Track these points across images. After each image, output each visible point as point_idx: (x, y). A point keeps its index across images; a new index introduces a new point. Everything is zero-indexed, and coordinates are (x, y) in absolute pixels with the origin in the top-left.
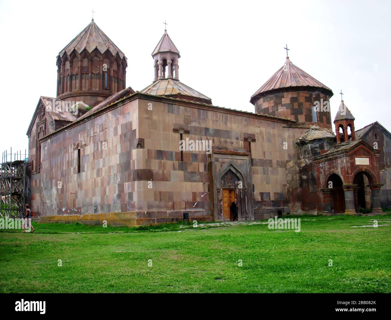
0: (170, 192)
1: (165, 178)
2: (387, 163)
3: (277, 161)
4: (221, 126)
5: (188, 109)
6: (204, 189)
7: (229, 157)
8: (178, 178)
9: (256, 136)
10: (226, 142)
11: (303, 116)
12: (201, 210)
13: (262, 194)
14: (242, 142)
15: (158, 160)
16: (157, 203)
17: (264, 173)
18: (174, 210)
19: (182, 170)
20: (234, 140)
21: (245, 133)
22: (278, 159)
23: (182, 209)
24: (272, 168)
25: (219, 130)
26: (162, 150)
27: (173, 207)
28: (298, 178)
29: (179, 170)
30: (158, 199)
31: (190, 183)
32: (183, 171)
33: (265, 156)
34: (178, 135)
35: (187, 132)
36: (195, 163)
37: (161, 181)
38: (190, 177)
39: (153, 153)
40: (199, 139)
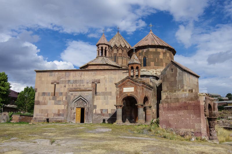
0: (47, 109)
1: (45, 104)
2: (178, 88)
4: (78, 78)
5: (60, 73)
6: (65, 108)
7: (79, 92)
8: (51, 103)
9: (101, 80)
10: (80, 85)
12: (62, 117)
15: (42, 97)
16: (40, 114)
17: (105, 99)
19: (54, 100)
21: (93, 80)
23: (52, 116)
24: (111, 96)
25: (76, 80)
26: (45, 92)
27: (47, 116)
29: (52, 100)
30: (41, 112)
31: (57, 106)
32: (54, 101)
33: (106, 90)
34: (53, 85)
35: (58, 83)
36: (61, 97)
37: (43, 105)
38: (58, 103)
39: (41, 93)
40: (64, 85)
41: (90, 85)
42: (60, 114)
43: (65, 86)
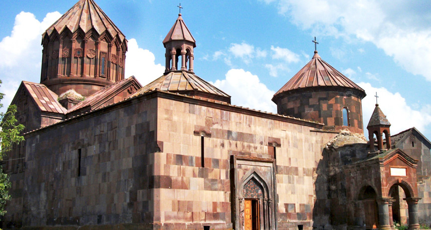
0: (189, 202)
1: (184, 186)
2: (424, 173)
3: (304, 169)
4: (245, 130)
5: (211, 109)
6: (225, 198)
7: (253, 163)
8: (198, 187)
9: (282, 140)
10: (249, 147)
11: (333, 119)
12: (222, 222)
13: (286, 205)
14: (267, 147)
15: (177, 166)
16: (175, 213)
17: (289, 182)
18: (193, 221)
19: (202, 177)
20: (258, 145)
21: (269, 137)
22: (305, 167)
23: (202, 220)
24: (297, 176)
25: (242, 133)
26: (182, 154)
27: (192, 219)
28: (326, 189)
29: (199, 176)
30: (177, 209)
31: (211, 192)
32: (203, 179)
33: (290, 163)
34: (198, 138)
35: (209, 135)
36: (216, 170)
37: (179, 188)
38: (211, 186)
39: (172, 157)
40: (222, 142)
41: (266, 148)
42: (218, 213)
43: (223, 145)
